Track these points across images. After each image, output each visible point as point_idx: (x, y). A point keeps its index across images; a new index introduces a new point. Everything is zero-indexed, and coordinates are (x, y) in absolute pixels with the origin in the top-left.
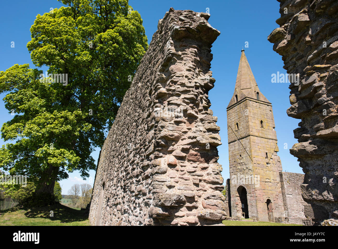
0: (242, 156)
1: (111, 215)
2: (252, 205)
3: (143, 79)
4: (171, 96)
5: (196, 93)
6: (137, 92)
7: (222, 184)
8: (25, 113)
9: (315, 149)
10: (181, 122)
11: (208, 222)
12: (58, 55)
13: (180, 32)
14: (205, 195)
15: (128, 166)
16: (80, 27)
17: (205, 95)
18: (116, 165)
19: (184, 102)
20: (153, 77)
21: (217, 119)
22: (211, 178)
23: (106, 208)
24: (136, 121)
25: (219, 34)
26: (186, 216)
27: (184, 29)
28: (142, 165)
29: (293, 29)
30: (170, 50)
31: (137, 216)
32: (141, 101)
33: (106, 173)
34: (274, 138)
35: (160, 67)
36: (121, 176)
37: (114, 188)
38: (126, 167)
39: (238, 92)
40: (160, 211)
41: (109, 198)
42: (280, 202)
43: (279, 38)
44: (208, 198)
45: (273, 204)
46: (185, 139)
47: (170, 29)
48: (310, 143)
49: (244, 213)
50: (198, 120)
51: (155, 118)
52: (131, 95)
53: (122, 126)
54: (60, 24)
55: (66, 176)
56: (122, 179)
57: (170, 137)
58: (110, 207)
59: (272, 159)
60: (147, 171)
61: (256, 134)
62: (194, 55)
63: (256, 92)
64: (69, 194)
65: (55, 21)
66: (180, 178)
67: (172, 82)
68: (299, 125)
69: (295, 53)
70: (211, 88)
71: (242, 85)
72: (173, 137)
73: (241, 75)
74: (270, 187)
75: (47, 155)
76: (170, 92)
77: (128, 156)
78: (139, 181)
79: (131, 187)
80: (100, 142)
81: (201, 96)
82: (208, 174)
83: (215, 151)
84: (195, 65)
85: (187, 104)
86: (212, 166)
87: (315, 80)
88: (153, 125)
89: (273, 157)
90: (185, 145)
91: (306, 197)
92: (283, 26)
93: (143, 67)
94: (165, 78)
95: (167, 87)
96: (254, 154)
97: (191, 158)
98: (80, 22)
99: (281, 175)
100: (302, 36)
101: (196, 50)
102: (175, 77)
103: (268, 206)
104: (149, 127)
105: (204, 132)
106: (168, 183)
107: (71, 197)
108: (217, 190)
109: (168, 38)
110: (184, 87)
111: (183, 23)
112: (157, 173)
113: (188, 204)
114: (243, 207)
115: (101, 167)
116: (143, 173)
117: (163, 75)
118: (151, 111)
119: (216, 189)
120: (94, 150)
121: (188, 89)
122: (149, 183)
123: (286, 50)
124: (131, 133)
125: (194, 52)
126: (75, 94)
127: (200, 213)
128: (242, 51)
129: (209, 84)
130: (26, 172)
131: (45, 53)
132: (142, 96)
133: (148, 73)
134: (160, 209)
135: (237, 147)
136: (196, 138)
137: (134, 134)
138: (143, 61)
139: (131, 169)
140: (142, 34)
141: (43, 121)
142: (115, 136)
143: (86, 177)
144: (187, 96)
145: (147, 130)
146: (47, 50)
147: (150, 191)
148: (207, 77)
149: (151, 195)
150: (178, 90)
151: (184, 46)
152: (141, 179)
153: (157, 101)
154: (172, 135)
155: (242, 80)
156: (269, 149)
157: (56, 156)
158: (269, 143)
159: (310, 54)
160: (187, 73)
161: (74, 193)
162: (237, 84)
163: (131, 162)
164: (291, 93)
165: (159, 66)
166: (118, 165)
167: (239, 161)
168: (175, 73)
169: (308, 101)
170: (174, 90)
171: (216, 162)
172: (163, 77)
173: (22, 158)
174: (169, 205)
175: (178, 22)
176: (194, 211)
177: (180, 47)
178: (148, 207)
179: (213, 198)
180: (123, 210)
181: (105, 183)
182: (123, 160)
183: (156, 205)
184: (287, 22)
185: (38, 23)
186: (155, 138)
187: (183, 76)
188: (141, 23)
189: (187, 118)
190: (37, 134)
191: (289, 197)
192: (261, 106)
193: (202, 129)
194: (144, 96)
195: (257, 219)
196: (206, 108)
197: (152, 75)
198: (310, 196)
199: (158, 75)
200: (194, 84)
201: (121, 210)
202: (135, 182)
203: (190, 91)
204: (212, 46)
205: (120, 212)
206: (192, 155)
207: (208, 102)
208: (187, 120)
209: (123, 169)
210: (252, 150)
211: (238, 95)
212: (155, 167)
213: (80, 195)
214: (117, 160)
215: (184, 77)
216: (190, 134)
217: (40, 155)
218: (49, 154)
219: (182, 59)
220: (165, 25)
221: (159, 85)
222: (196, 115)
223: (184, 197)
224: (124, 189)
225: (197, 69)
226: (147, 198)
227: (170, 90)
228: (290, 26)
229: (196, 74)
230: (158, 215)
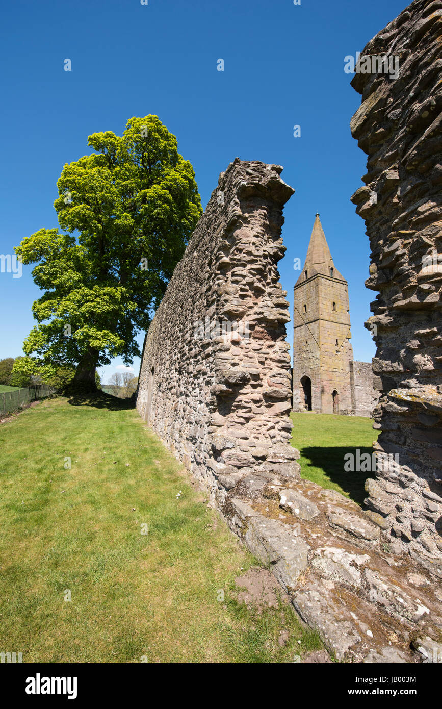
0: (309, 343)
1: (164, 399)
2: (316, 397)
3: (200, 248)
4: (236, 267)
5: (264, 264)
6: (192, 262)
7: (288, 363)
8: (56, 289)
9: (390, 321)
10: (246, 296)
11: (273, 400)
12: (95, 218)
13: (247, 189)
14: (270, 373)
15: (184, 347)
16: (118, 181)
17: (275, 265)
18: (168, 347)
19: (250, 273)
20: (213, 244)
21: (286, 293)
22: (277, 356)
23: (157, 393)
24: (192, 297)
25: (293, 192)
26: (250, 394)
27: (253, 185)
28: (201, 344)
29: (380, 188)
30: (235, 212)
31: (196, 397)
32: (198, 274)
33: (155, 358)
34: (347, 323)
35: (222, 232)
36: (174, 358)
37: (166, 372)
38: (181, 348)
39: (309, 267)
40: (224, 387)
41: (160, 383)
42: (348, 394)
43: (363, 199)
44: (274, 376)
45: (339, 396)
46: (251, 315)
47: (235, 185)
48: (386, 316)
49: (307, 405)
50: (266, 294)
51: (217, 292)
52: (185, 267)
53: (174, 304)
54: (93, 177)
55: (107, 362)
56: (176, 361)
57: (234, 312)
58: (163, 392)
59: (342, 346)
60: (207, 350)
61: (327, 318)
62: (263, 218)
63: (330, 268)
64: (110, 384)
65: (87, 173)
66: (244, 356)
67: (237, 250)
68: (376, 299)
69: (380, 217)
70: (281, 258)
71: (314, 259)
72: (238, 312)
73: (314, 246)
74: (338, 378)
75: (88, 336)
76: (235, 262)
77: (183, 336)
78: (198, 361)
79: (188, 368)
80: (145, 324)
81: (269, 266)
82: (274, 352)
83: (282, 329)
84: (264, 230)
85: (254, 275)
86: (279, 344)
87: (398, 247)
88: (214, 300)
89: (344, 344)
90: (251, 321)
91: (376, 370)
92: (369, 185)
93: (200, 233)
94: (229, 245)
95: (231, 256)
96: (322, 341)
97: (256, 336)
98: (117, 175)
99: (351, 365)
100: (389, 197)
101: (265, 211)
102: (240, 244)
103: (333, 397)
104: (209, 302)
105: (272, 307)
106: (232, 361)
107: (112, 387)
108: (283, 369)
109: (233, 196)
110: (250, 256)
111: (251, 178)
112: (220, 350)
113: (252, 382)
114: (307, 399)
115: (147, 352)
116: (202, 352)
117: (226, 241)
118: (211, 284)
119: (283, 367)
120: (139, 333)
121: (255, 258)
122: (211, 361)
123: (370, 213)
124: (186, 310)
125: (263, 214)
126: (114, 267)
127: (265, 391)
128: (316, 216)
129: (279, 253)
130: (63, 356)
131: (77, 214)
132: (199, 268)
133: (206, 240)
134: (224, 385)
135: (303, 333)
136: (262, 313)
137: (190, 312)
138: (198, 226)
139: (187, 349)
140: (195, 191)
141: (79, 297)
142: (165, 316)
143: (129, 364)
144: (254, 266)
145: (207, 306)
146: (80, 211)
147: (211, 370)
148: (276, 244)
149: (213, 373)
150: (244, 259)
151: (252, 207)
152: (201, 359)
153: (219, 272)
154: (237, 310)
155: (314, 252)
156: (341, 335)
157: (98, 339)
158: (341, 329)
159: (396, 218)
160: (254, 240)
161: (115, 382)
162: (307, 257)
163: (187, 342)
164: (371, 262)
165: (220, 231)
166: (170, 348)
167: (305, 349)
168: (241, 239)
169: (388, 271)
170: (239, 260)
171: (283, 340)
172: (226, 244)
173: (56, 341)
174: (233, 381)
175: (244, 177)
176: (259, 389)
177: (247, 208)
178: (209, 385)
179: (279, 376)
180: (179, 392)
181: (155, 368)
182: (177, 342)
183: (220, 382)
184: (374, 179)
185: (66, 174)
186: (217, 314)
187: (249, 243)
188: (193, 176)
189: (253, 292)
190: (75, 312)
191: (358, 388)
192: (334, 285)
193: (270, 303)
194: (202, 267)
195: (321, 411)
196: (274, 281)
197: (212, 241)
198: (380, 368)
199: (220, 241)
200: (262, 252)
201: (176, 394)
202: (193, 362)
203: (257, 261)
204: (284, 207)
205: (175, 396)
206: (258, 332)
207: (277, 274)
208: (253, 294)
209: (176, 351)
210: (321, 337)
211: (308, 270)
212: (217, 344)
213: (122, 384)
214: (169, 342)
215: (251, 245)
216: (256, 309)
217: (80, 337)
218: (90, 336)
219: (249, 223)
220: (228, 180)
221: (221, 254)
222: (263, 288)
223: (248, 374)
224: (180, 372)
225: (266, 235)
226: (208, 377)
227: (235, 259)
228: (377, 185)
229: (265, 240)
230: (222, 391)
